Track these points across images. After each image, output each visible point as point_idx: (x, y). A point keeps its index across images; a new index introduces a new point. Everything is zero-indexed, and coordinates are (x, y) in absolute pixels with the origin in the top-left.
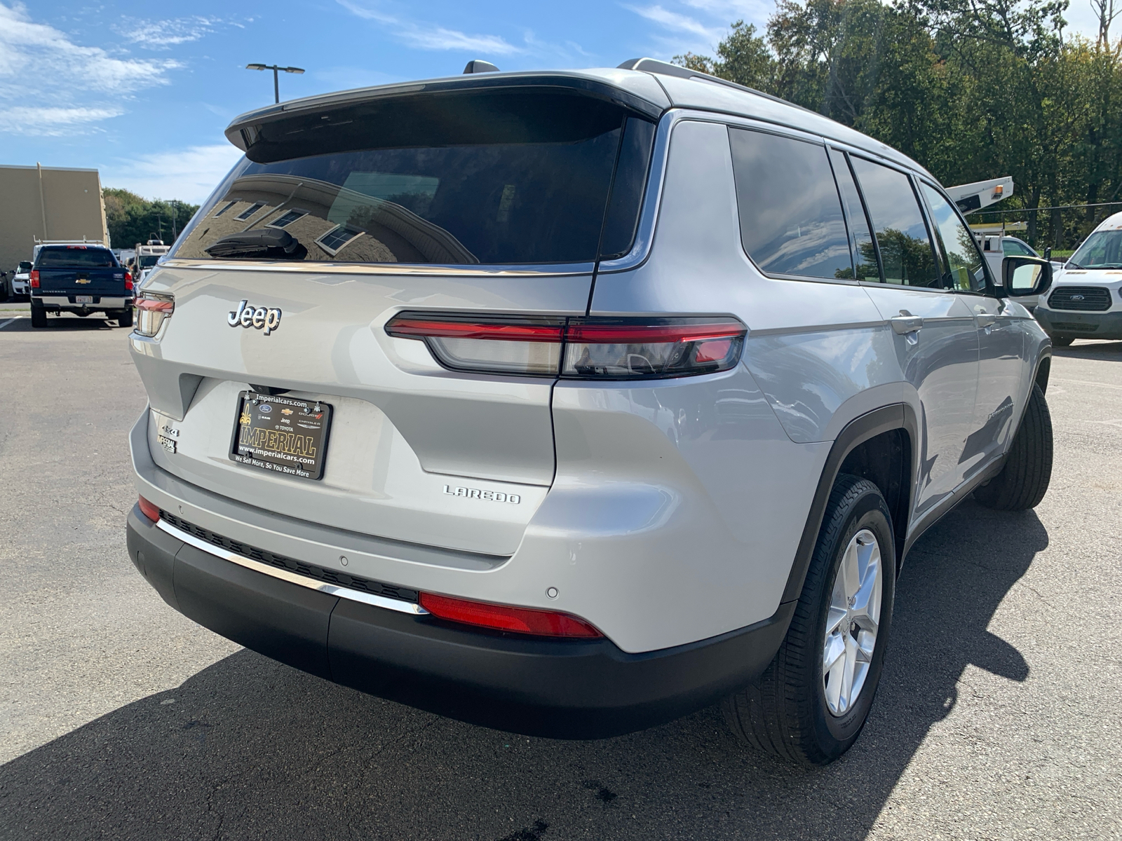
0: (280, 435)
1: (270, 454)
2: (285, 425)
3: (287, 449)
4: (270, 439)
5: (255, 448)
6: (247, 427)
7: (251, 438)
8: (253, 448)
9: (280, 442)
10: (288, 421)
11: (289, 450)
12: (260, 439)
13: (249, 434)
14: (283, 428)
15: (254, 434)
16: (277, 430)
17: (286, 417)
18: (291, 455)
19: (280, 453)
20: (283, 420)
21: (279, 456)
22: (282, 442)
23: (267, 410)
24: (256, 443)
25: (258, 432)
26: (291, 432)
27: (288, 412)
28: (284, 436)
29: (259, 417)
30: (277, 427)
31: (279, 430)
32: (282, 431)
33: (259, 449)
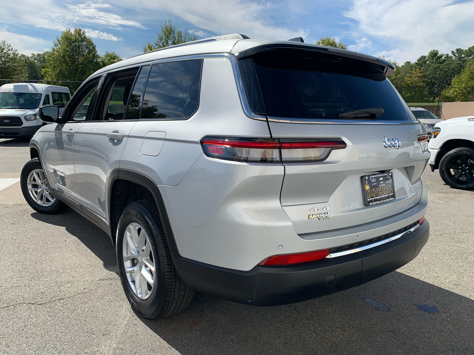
0: (381, 188)
1: (380, 197)
2: (382, 184)
3: (385, 192)
4: (379, 191)
5: (374, 197)
6: (369, 190)
7: (372, 194)
8: (373, 197)
9: (382, 191)
10: (382, 182)
11: (386, 193)
12: (375, 193)
13: (370, 193)
14: (382, 185)
15: (373, 192)
16: (380, 187)
17: (382, 181)
18: (386, 194)
19: (383, 195)
20: (381, 183)
21: (383, 196)
22: (383, 191)
23: (374, 181)
24: (374, 195)
25: (374, 190)
26: (385, 186)
27: (381, 179)
28: (383, 188)
29: (372, 185)
30: (380, 186)
31: (381, 187)
32: (382, 187)
33: (376, 197)
